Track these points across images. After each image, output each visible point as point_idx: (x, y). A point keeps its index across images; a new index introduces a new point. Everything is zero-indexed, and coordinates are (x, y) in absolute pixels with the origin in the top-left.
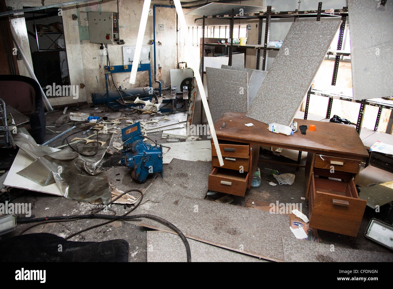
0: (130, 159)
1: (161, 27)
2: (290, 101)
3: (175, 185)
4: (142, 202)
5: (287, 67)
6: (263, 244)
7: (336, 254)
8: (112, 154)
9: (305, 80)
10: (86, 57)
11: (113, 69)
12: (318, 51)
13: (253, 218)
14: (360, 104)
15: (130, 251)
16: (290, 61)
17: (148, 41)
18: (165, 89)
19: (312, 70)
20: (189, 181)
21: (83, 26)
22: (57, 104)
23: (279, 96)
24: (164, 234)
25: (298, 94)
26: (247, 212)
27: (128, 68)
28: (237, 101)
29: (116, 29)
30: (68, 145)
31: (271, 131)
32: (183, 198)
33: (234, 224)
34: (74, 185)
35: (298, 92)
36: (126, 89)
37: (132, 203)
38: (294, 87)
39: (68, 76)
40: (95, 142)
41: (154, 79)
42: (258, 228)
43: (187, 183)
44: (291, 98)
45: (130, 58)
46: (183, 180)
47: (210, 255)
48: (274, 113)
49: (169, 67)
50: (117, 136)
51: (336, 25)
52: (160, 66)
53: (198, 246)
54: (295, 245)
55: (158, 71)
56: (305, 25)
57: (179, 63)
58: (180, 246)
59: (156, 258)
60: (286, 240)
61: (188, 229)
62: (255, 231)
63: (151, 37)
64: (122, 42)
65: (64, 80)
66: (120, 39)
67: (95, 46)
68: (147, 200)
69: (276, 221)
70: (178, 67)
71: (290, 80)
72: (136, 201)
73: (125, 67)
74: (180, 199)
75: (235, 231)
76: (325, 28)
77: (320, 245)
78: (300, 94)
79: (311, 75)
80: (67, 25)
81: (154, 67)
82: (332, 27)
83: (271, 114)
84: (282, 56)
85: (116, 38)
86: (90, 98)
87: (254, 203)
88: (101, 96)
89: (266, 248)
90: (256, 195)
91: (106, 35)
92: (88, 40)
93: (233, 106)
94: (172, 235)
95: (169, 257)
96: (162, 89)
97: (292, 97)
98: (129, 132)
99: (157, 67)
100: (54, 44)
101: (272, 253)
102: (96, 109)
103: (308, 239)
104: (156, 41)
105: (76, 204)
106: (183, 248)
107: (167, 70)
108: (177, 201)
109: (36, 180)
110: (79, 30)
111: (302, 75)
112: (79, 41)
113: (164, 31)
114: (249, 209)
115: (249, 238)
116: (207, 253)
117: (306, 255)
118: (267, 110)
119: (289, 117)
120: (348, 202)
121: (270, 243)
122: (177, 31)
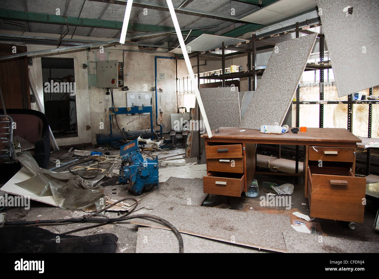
0: (126, 170)
1: (162, 75)
2: (279, 106)
3: (171, 196)
4: (136, 209)
5: (273, 79)
6: (262, 237)
7: (345, 245)
8: (111, 177)
9: (291, 85)
10: (93, 101)
11: (117, 110)
12: (300, 60)
13: (251, 219)
14: (347, 105)
15: (120, 248)
16: (276, 74)
17: (150, 88)
18: (167, 132)
19: (296, 76)
20: (185, 193)
21: (92, 74)
22: (63, 145)
23: (269, 104)
24: (156, 230)
25: (286, 98)
26: (245, 214)
27: (131, 110)
28: (230, 117)
29: (121, 77)
30: (69, 171)
31: (263, 132)
32: (178, 205)
33: (231, 223)
34: (70, 198)
35: (285, 96)
36: (129, 130)
37: (126, 210)
38: (282, 93)
39: (76, 123)
40: (95, 169)
41: (156, 123)
42: (257, 225)
43: (183, 195)
44: (279, 103)
45: (133, 103)
46: (180, 192)
47: (205, 248)
48: (265, 119)
49: (170, 112)
50: (118, 165)
51: (313, 37)
52: (162, 111)
53: (191, 240)
54: (297, 237)
55: (160, 116)
56: (286, 43)
57: (179, 108)
58: (173, 239)
59: (145, 248)
60: (287, 233)
61: (182, 226)
62: (254, 228)
63: (152, 84)
64: (126, 88)
65: (72, 127)
66: (125, 85)
67: (101, 92)
68: (142, 207)
69: (275, 220)
70: (178, 112)
71: (277, 89)
72: (130, 208)
73: (128, 109)
74: (175, 206)
75: (232, 228)
76: (304, 41)
77: (325, 237)
78: (288, 97)
79: (296, 80)
80: (78, 73)
81: (155, 112)
82: (310, 40)
83: (262, 121)
84: (268, 71)
85: (121, 84)
86: (95, 140)
87: (252, 208)
88: (105, 136)
89: (265, 241)
90: (254, 203)
91: (112, 80)
92: (96, 86)
93: (227, 122)
94: (165, 231)
95: (160, 248)
96: (163, 132)
97: (281, 102)
98: (127, 148)
99: (159, 112)
100: (66, 95)
101: (273, 244)
102: (99, 148)
103: (312, 233)
104: (158, 88)
105: (70, 212)
106: (175, 241)
107: (168, 115)
108: (171, 208)
109: (33, 191)
110: (88, 77)
111: (288, 82)
112: (87, 87)
113: (164, 79)
114: (246, 212)
115: (247, 233)
116: (202, 246)
117: (310, 245)
118: (259, 118)
119: (279, 119)
120: (347, 181)
121: (270, 237)
122: (177, 79)
